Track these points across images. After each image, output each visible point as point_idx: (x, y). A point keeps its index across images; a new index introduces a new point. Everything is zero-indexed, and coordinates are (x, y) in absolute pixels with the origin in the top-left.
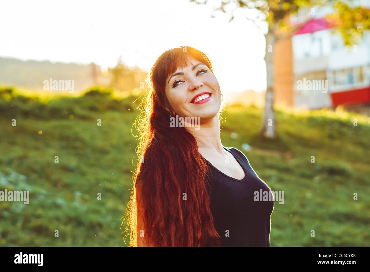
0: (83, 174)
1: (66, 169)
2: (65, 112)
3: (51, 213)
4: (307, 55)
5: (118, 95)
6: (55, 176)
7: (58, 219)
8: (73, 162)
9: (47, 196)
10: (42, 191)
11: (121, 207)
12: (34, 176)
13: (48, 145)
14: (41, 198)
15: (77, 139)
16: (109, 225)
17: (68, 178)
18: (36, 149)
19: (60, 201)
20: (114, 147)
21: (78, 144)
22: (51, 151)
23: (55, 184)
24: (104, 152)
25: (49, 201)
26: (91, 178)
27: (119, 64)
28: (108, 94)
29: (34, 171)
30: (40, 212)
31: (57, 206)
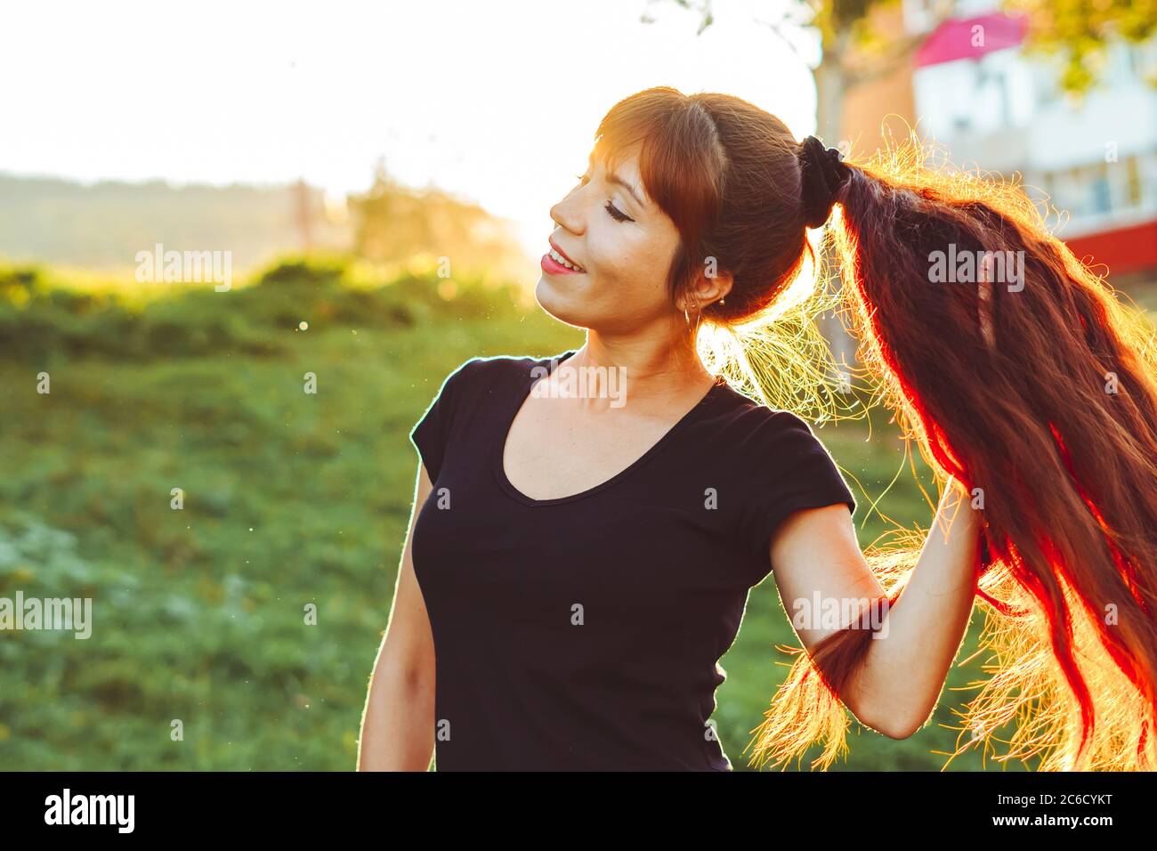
0: (255, 521)
1: (200, 508)
2: (201, 337)
3: (151, 644)
4: (962, 125)
5: (367, 275)
6: (167, 533)
7: (170, 660)
8: (223, 486)
9: (139, 592)
10: (125, 577)
11: (368, 618)
12: (101, 534)
13: (146, 440)
14: (121, 598)
15: (239, 416)
16: (328, 674)
17: (204, 537)
18: (110, 451)
19: (179, 605)
20: (352, 436)
21: (239, 432)
22: (156, 458)
23: (165, 555)
24: (319, 452)
25: (145, 608)
26: (278, 531)
27: (380, 182)
29: (102, 519)
30: (115, 639)
31: (167, 621)
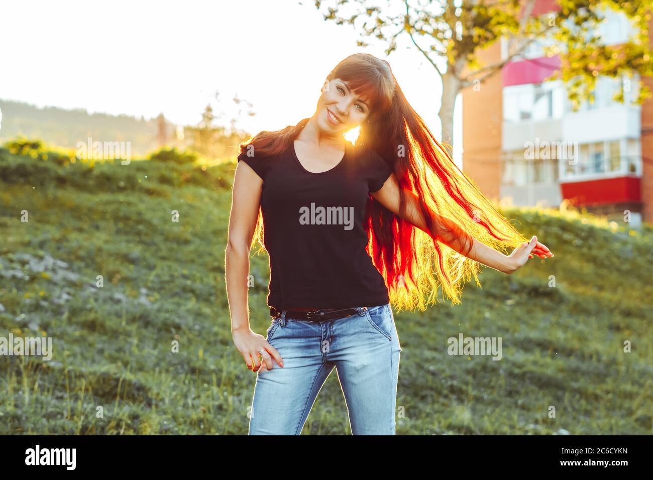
0: (151, 267)
8: (135, 251)
15: (142, 221)
17: (128, 271)
28: (191, 159)
